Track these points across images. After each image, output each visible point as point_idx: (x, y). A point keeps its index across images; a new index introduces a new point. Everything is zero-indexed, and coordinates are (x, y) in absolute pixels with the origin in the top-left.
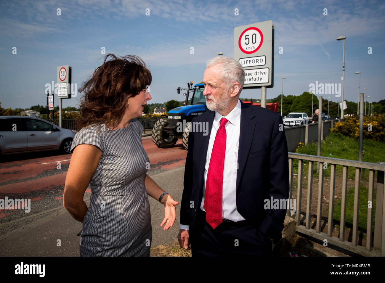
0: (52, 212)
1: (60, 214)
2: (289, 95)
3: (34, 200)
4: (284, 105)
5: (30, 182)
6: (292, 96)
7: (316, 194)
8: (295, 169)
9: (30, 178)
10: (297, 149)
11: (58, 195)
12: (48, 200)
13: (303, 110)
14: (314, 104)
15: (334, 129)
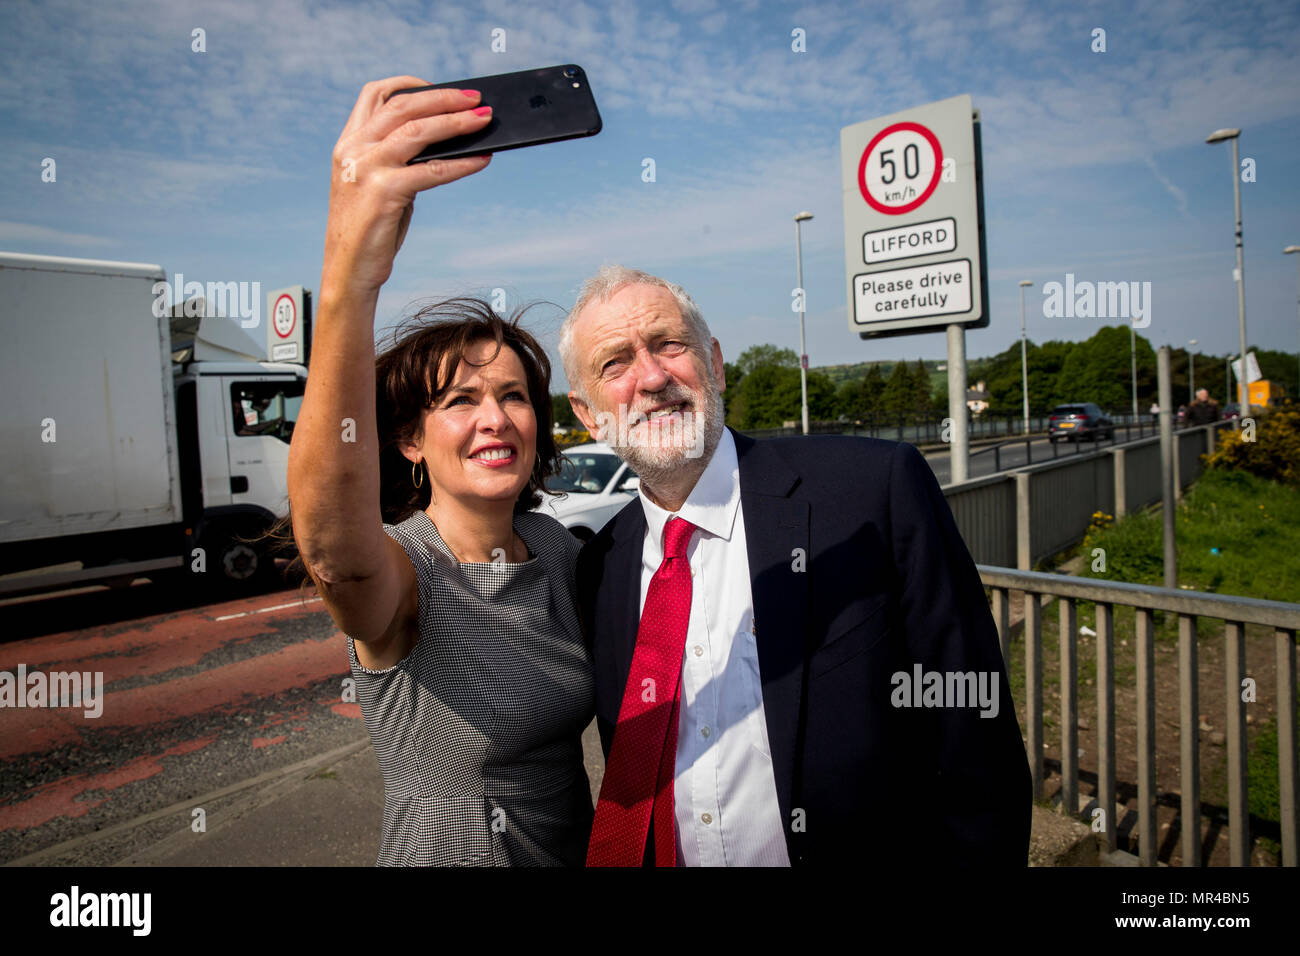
0: (237, 795)
1: (261, 805)
2: (1047, 339)
3: (185, 750)
4: (1032, 376)
5: (174, 685)
6: (1061, 343)
7: (1170, 708)
8: (1084, 612)
9: (176, 669)
10: (1088, 538)
11: (262, 731)
12: (228, 750)
13: (1102, 388)
14: (1141, 365)
15: (1219, 455)
